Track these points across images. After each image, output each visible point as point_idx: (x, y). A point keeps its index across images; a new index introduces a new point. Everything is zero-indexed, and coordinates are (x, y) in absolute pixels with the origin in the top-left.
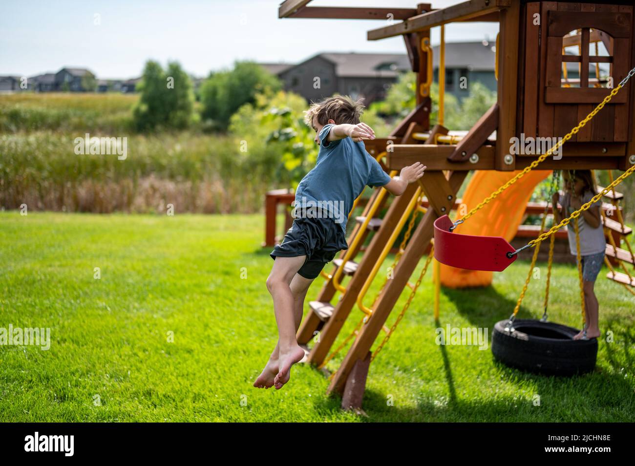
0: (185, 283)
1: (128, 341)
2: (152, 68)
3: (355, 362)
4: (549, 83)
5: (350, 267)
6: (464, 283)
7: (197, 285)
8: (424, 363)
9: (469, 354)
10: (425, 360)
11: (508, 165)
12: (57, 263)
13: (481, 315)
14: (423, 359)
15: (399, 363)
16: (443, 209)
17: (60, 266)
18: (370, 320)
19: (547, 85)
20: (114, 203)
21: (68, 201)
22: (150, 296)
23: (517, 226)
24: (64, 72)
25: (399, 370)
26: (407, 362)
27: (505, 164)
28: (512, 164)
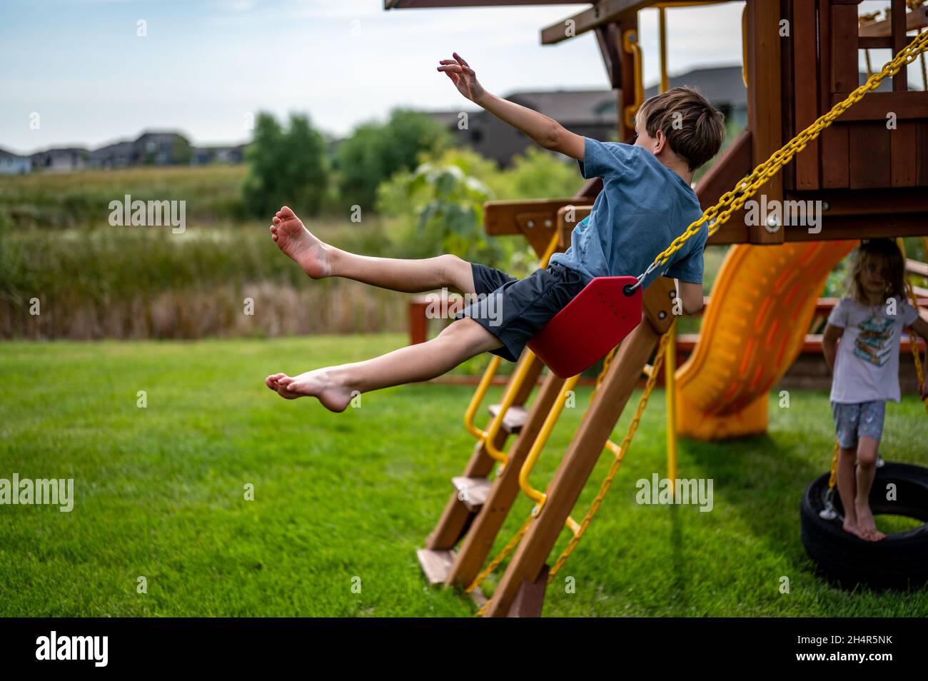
0: (273, 448)
1: (156, 551)
2: (266, 124)
3: (520, 585)
4: (838, 85)
5: (515, 417)
6: (722, 433)
7: (293, 451)
8: (647, 577)
9: (725, 559)
10: (648, 572)
11: (773, 233)
12: (81, 421)
13: (748, 486)
14: (647, 569)
15: (605, 576)
16: (662, 315)
17: (88, 426)
18: (544, 511)
19: (833, 89)
20: (205, 323)
21: (139, 323)
22: (212, 472)
23: (803, 337)
24: (146, 137)
25: (604, 591)
26: (620, 576)
27: (768, 232)
28: (777, 232)
